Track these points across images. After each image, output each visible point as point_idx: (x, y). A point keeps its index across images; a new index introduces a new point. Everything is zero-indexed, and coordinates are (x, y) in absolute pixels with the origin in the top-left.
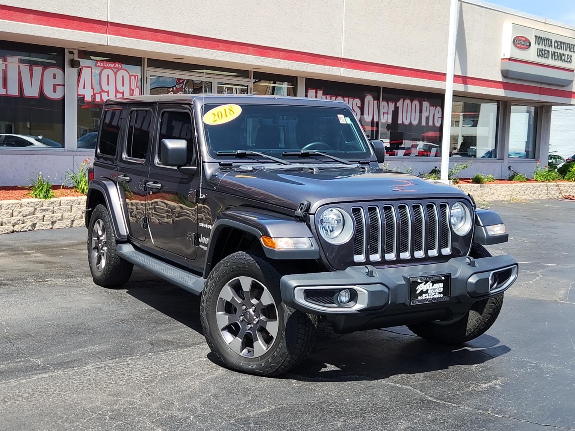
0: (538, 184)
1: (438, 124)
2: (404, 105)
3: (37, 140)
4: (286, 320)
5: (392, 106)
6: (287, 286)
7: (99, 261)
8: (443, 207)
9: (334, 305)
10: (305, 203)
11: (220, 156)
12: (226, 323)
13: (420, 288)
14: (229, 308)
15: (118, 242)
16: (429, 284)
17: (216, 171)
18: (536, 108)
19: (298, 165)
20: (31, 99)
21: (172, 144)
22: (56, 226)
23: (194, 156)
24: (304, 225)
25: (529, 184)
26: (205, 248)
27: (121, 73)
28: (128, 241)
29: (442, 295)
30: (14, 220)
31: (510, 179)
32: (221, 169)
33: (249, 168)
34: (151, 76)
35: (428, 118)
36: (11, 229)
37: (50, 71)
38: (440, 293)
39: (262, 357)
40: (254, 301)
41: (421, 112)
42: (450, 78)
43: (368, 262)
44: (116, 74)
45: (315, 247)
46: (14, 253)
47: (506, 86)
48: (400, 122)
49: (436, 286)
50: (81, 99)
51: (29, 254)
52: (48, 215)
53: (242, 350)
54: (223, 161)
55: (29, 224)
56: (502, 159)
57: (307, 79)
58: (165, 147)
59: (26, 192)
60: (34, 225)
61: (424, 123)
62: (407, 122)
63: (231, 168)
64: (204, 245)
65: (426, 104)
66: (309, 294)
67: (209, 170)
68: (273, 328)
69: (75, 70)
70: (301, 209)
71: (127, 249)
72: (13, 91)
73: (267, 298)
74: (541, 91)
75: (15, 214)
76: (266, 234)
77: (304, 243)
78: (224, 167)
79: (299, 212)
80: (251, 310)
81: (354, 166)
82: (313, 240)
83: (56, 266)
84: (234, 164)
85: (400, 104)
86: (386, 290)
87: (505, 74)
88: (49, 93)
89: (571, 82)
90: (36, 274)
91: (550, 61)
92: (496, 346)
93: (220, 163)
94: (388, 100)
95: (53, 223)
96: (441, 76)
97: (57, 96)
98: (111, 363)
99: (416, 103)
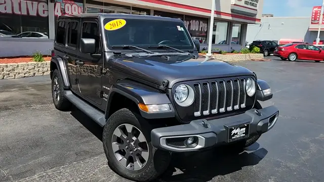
0: (241, 54)
1: (206, 30)
2: (193, 22)
3: (45, 34)
4: (154, 152)
5: (188, 23)
6: (155, 136)
7: (57, 97)
8: (242, 80)
9: (184, 146)
10: (166, 81)
11: (114, 48)
12: (118, 149)
13: (233, 132)
14: (119, 140)
15: (65, 89)
16: (238, 130)
17: (112, 57)
18: (242, 25)
19: (157, 54)
20: (33, 17)
21: (87, 41)
22: (45, 74)
23: (100, 48)
24: (165, 95)
25: (239, 54)
26: (106, 100)
27: (74, 6)
28: (69, 89)
29: (244, 135)
30: (25, 71)
31: (232, 52)
32: (115, 56)
33: (130, 55)
34: (88, 8)
35: (202, 28)
36: (24, 75)
37: (41, 4)
38: (243, 134)
39: (139, 171)
40: (134, 138)
41: (199, 25)
42: (213, 12)
43: (202, 117)
44: (72, 6)
45: (173, 110)
46: (21, 89)
47: (232, 16)
48: (191, 29)
49: (242, 130)
50: (56, 17)
51: (28, 89)
52: (41, 69)
53: (127, 165)
54: (116, 51)
55: (32, 74)
56: (229, 44)
57: (155, 11)
58: (83, 43)
59: (31, 58)
60: (35, 74)
61: (200, 30)
62: (194, 29)
63: (120, 55)
64: (106, 98)
65: (201, 22)
66: (169, 141)
67: (108, 57)
68: (146, 155)
69: (53, 4)
70: (163, 85)
71: (69, 93)
72: (24, 13)
73: (142, 138)
74: (245, 18)
75: (25, 69)
76: (142, 102)
77: (165, 108)
78: (117, 55)
79: (162, 87)
80: (132, 143)
81: (187, 54)
82: (171, 105)
83: (39, 96)
84: (122, 53)
85: (191, 22)
86: (215, 136)
87: (232, 11)
88: (41, 14)
89: (256, 14)
90: (27, 102)
91: (249, 6)
92: (259, 149)
93: (114, 52)
94: (186, 20)
95: (43, 73)
96: (210, 11)
97: (45, 15)
98: (50, 172)
99: (197, 21)
